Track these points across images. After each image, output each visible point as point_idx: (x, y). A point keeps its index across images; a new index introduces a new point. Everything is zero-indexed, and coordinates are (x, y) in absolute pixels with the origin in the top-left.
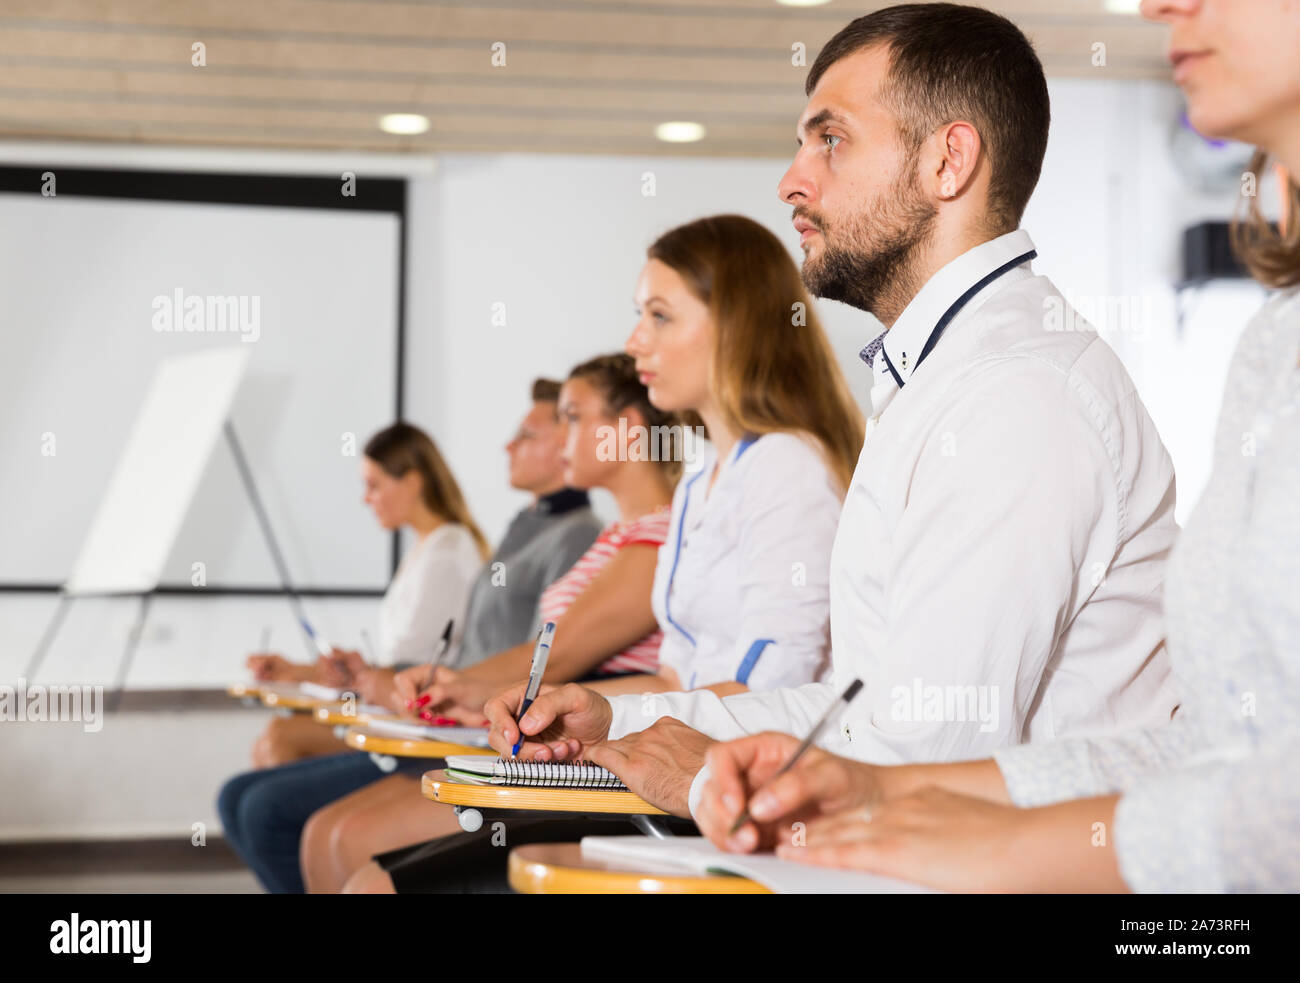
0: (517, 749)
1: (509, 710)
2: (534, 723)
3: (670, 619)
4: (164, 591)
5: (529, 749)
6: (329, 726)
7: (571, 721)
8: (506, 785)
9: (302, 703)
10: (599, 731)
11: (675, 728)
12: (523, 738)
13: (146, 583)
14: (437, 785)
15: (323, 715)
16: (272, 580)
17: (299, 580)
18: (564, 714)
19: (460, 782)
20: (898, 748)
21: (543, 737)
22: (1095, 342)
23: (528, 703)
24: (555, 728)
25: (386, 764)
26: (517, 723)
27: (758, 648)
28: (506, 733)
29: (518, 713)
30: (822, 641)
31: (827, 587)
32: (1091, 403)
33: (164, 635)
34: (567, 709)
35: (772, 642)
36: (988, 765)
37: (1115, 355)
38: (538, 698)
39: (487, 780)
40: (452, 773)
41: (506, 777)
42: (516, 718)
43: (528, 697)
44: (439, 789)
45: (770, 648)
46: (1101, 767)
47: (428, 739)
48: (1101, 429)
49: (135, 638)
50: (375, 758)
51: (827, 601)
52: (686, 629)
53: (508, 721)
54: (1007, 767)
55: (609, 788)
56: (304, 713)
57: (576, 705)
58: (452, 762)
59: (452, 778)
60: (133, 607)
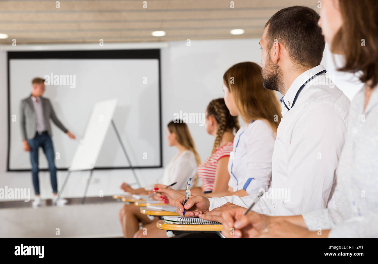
0: (184, 214)
1: (181, 202)
2: (188, 206)
3: (232, 173)
4: (96, 169)
5: (187, 213)
6: (139, 207)
7: (198, 205)
8: (181, 224)
9: (132, 200)
10: (206, 208)
11: (232, 205)
12: (185, 210)
13: (91, 167)
14: (160, 225)
15: (137, 204)
16: (127, 165)
17: (134, 164)
18: (196, 203)
19: (168, 224)
20: (291, 210)
21: (190, 210)
22: (342, 95)
23: (186, 201)
24: (194, 207)
25: (151, 218)
26: (183, 206)
27: (250, 181)
28: (181, 209)
29: (184, 203)
30: (269, 179)
31: (271, 164)
32: (341, 112)
33: (97, 181)
34: (197, 202)
35: (253, 179)
36: (300, 217)
37: (348, 99)
38: (189, 199)
39: (176, 223)
40: (165, 221)
41: (181, 222)
42: (183, 205)
43: (186, 199)
44: (161, 226)
45: (253, 180)
46: (331, 217)
47: (163, 210)
48: (343, 119)
49: (89, 182)
50: (148, 216)
51: (271, 168)
52: (236, 176)
53: (181, 206)
54: (305, 217)
55: (209, 224)
56: (132, 203)
57: (199, 201)
58: (165, 218)
59: (166, 222)
60: (88, 174)
